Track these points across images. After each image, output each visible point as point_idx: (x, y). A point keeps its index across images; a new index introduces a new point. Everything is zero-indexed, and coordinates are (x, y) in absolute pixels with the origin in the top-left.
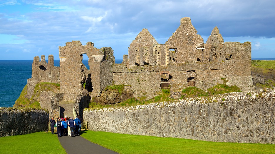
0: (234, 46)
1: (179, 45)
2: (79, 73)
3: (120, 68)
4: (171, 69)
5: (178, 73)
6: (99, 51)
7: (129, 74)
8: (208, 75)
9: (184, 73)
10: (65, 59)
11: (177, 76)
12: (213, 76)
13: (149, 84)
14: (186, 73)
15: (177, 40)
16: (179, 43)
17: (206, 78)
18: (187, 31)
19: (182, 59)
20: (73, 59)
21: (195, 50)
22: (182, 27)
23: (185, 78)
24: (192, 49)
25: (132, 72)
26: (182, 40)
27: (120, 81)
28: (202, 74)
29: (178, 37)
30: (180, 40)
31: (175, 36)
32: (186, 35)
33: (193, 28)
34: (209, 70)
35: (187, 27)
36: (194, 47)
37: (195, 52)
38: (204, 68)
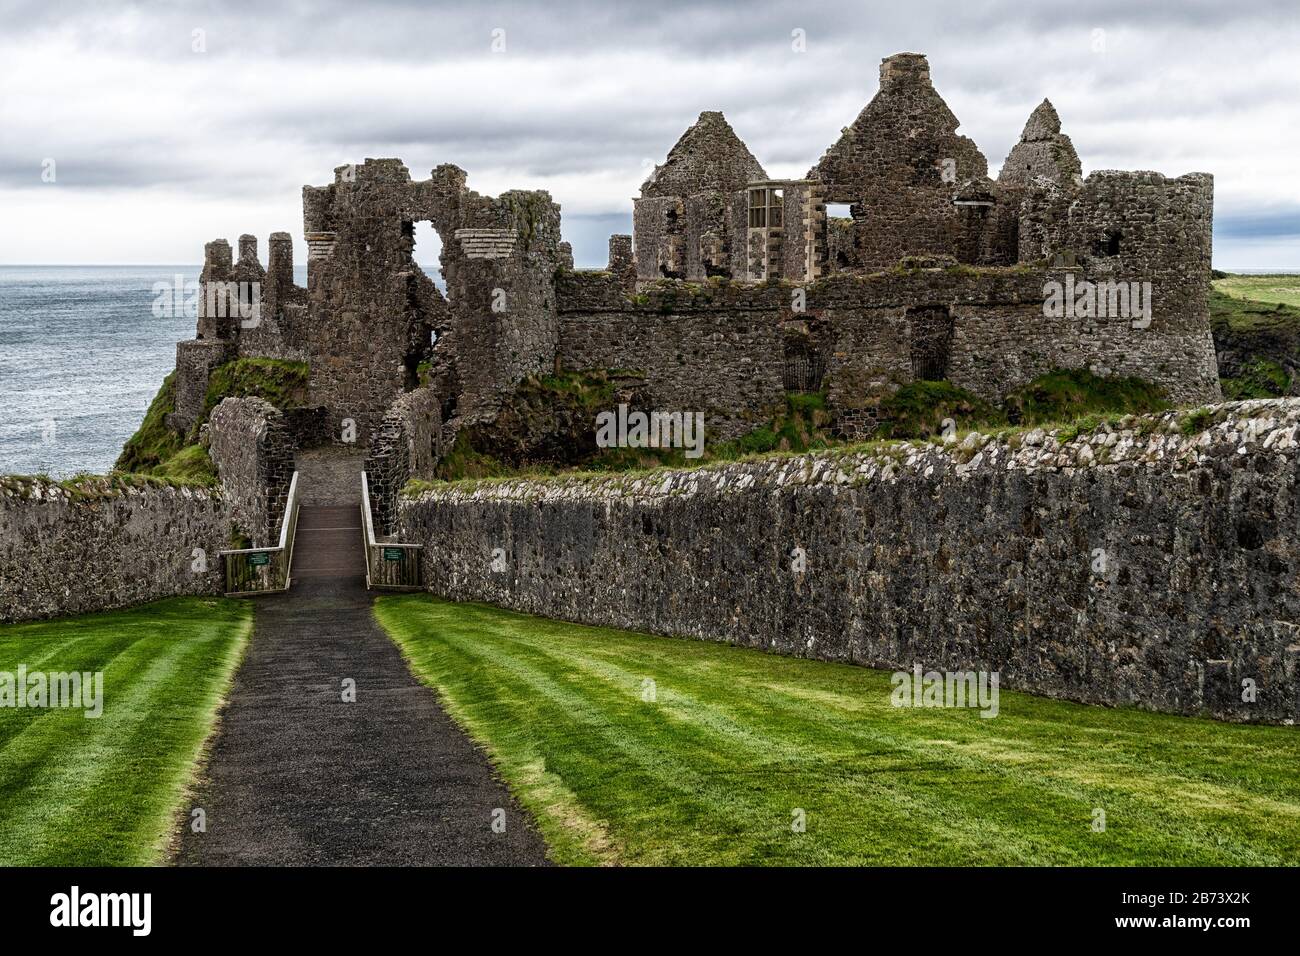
0: (1134, 193)
1: (870, 184)
2: (397, 313)
3: (590, 292)
4: (831, 298)
5: (865, 316)
6: (492, 210)
7: (635, 319)
8: (1009, 328)
9: (893, 320)
10: (332, 248)
11: (860, 333)
12: (1031, 333)
13: (726, 369)
14: (902, 319)
15: (864, 162)
16: (871, 176)
17: (996, 344)
18: (914, 118)
19: (883, 251)
20: (368, 248)
21: (945, 209)
22: (889, 100)
23: (900, 342)
24: (933, 206)
25: (646, 313)
26: (886, 163)
27: (589, 354)
28: (982, 324)
29: (868, 145)
30: (876, 161)
31: (852, 143)
32: (903, 136)
33: (937, 107)
34: (1011, 303)
35: (910, 98)
36: (944, 196)
37: (948, 219)
38: (989, 293)
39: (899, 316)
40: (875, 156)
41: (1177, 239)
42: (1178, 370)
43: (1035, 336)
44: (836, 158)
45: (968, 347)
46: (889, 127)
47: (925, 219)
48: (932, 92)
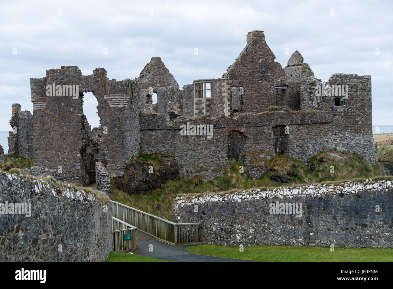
0: (350, 82)
1: (246, 80)
2: (77, 131)
3: (153, 122)
4: (245, 123)
5: (257, 130)
7: (171, 132)
8: (308, 134)
9: (267, 131)
10: (45, 104)
11: (255, 136)
12: (315, 135)
13: (206, 152)
14: (270, 131)
15: (244, 72)
16: (247, 77)
17: (303, 140)
18: (260, 55)
19: (251, 106)
20: (63, 104)
21: (272, 90)
22: (252, 48)
23: (270, 140)
24: (268, 89)
25: (175, 130)
26: (252, 72)
27: (153, 147)
28: (298, 132)
29: (245, 65)
30: (248, 71)
31: (240, 64)
32: (257, 62)
33: (268, 51)
34: (308, 124)
35: (259, 47)
36: (271, 85)
37: (273, 94)
38: (301, 120)
39: (269, 129)
40: (248, 69)
41: (364, 99)
42: (367, 148)
43: (316, 136)
44: (234, 70)
45: (294, 141)
46: (252, 58)
47: (265, 94)
48: (266, 45)
